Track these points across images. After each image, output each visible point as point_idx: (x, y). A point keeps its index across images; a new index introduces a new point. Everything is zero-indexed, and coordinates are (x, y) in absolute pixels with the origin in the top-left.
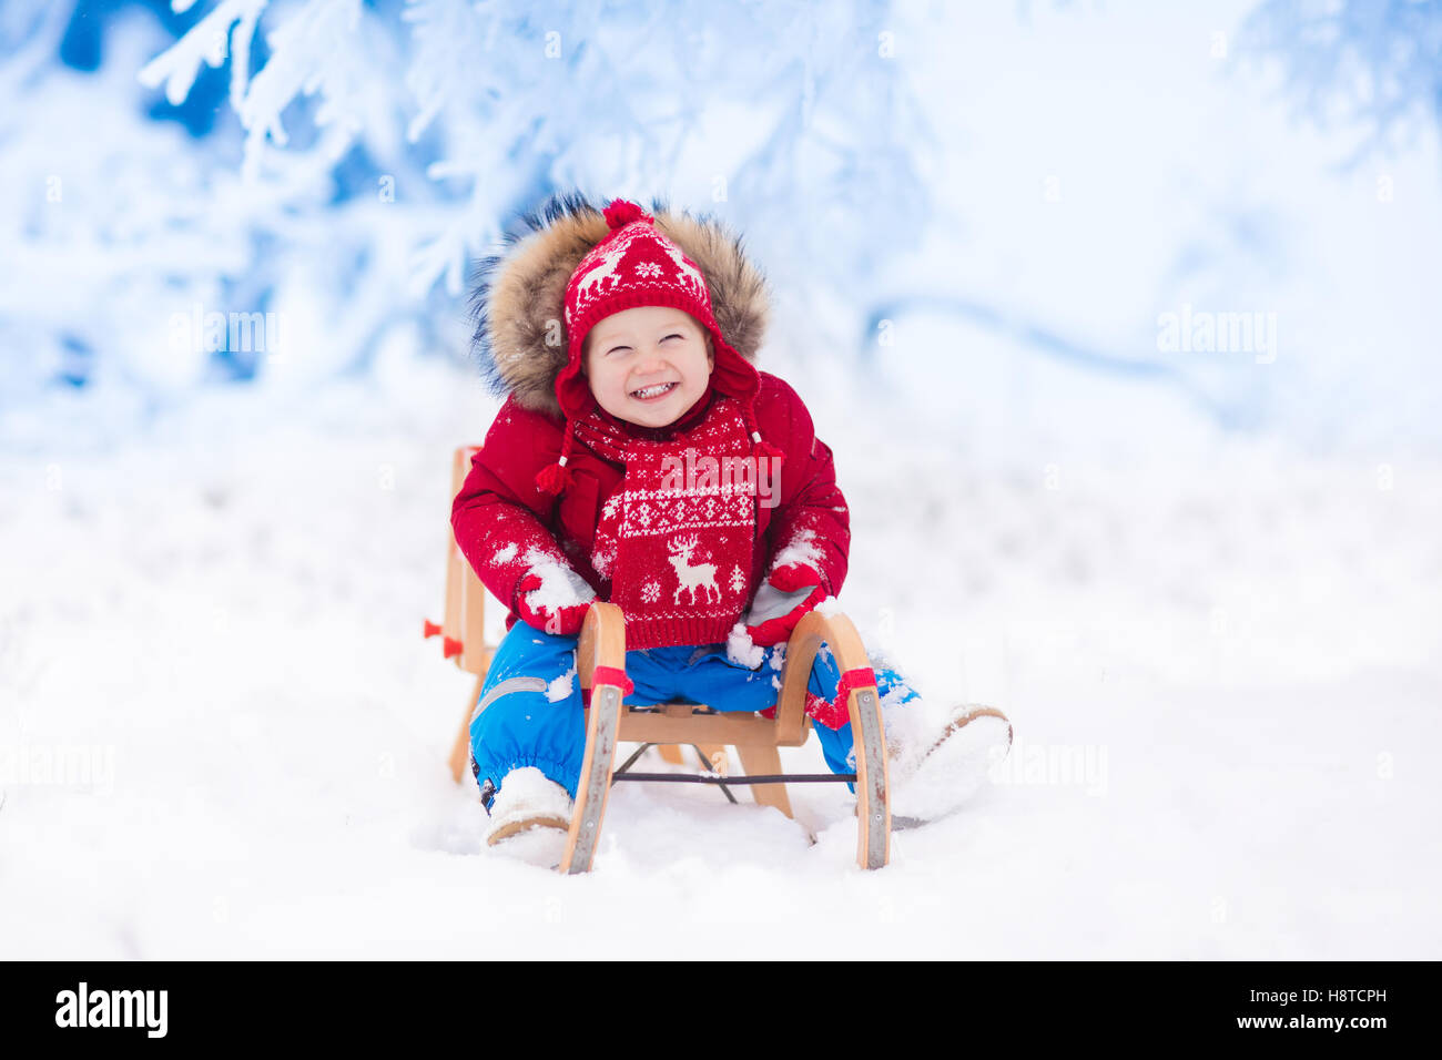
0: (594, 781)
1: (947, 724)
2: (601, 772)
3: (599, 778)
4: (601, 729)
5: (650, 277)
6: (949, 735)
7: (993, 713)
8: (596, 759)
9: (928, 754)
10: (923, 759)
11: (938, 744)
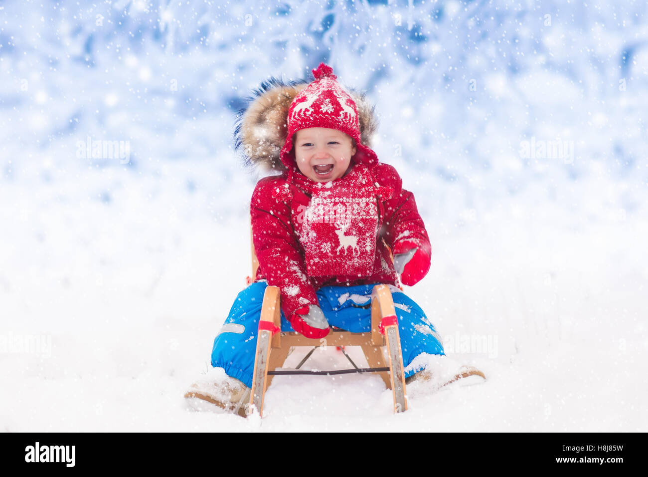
0: (258, 377)
1: (458, 374)
2: (261, 372)
3: (260, 375)
4: (261, 352)
5: (327, 113)
6: (457, 379)
7: (479, 374)
8: (258, 366)
9: (445, 385)
10: (441, 386)
11: (451, 382)
